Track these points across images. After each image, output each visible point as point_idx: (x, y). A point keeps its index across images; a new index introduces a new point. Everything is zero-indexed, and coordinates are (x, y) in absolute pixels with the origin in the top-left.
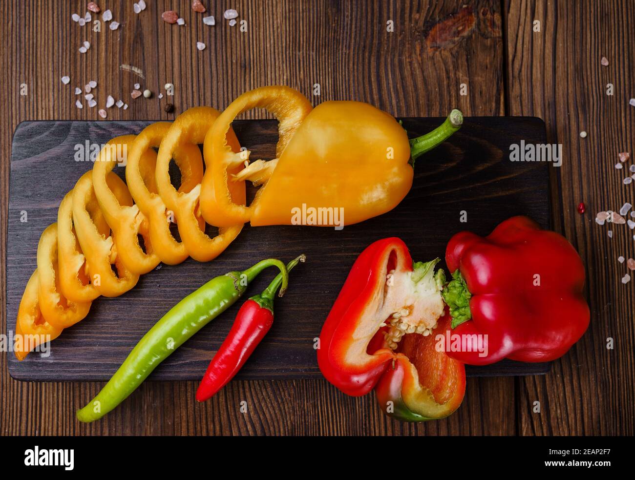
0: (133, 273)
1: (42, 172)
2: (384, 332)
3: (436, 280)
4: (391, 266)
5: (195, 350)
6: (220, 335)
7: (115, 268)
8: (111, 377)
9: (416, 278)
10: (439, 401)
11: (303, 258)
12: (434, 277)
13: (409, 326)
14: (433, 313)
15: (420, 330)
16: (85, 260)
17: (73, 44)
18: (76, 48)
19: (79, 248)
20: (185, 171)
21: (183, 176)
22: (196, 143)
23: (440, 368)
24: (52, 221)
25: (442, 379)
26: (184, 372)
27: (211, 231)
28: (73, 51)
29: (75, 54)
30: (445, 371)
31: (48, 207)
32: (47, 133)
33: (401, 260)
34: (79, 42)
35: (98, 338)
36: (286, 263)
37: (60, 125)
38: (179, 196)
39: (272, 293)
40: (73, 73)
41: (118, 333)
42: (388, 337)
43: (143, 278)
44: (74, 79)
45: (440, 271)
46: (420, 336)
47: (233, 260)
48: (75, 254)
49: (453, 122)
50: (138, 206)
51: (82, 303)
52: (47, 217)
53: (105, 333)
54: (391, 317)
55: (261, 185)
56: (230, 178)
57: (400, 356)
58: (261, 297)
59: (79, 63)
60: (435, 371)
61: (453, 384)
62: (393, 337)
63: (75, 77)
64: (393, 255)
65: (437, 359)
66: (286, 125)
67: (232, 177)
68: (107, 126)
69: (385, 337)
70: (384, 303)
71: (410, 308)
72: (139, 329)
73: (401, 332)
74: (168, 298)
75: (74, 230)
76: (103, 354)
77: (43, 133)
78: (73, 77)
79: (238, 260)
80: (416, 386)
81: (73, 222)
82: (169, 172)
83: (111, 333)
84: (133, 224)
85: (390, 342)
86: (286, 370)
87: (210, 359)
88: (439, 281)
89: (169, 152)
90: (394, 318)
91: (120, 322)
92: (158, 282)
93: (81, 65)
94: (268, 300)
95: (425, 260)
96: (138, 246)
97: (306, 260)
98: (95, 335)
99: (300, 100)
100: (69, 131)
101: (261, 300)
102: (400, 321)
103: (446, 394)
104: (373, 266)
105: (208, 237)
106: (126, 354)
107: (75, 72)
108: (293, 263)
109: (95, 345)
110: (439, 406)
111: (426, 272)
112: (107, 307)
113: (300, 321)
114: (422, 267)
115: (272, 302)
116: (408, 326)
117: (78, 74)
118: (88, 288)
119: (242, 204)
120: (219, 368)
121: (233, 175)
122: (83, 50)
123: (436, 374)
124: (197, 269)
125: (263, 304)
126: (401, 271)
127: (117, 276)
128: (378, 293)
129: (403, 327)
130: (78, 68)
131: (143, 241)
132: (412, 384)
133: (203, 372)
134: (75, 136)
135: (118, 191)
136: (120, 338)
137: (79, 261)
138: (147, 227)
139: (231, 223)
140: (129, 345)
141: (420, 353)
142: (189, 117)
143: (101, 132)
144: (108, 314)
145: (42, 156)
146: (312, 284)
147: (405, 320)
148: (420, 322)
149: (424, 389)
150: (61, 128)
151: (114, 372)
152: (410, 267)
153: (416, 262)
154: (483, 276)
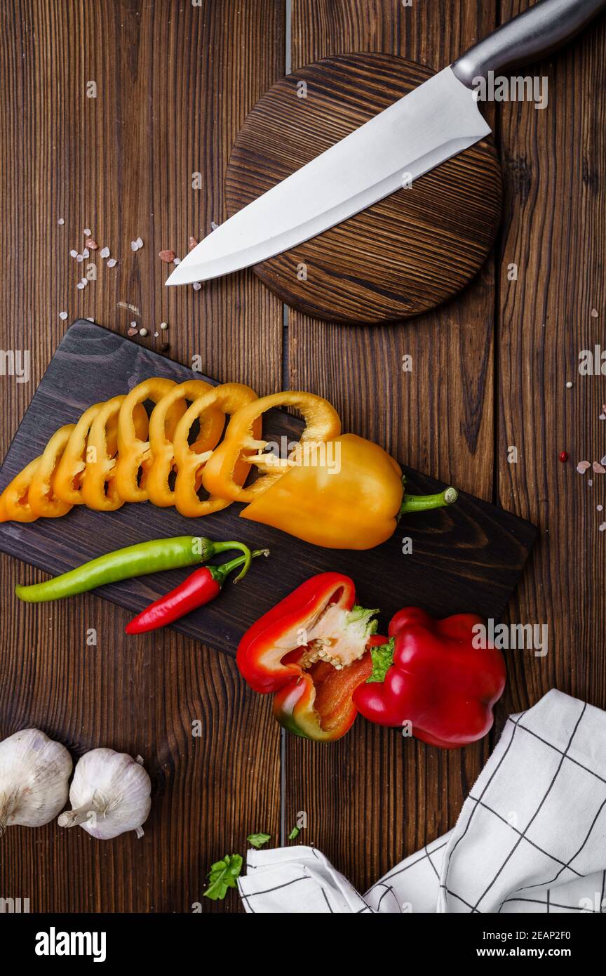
0: (120, 498)
1: (80, 372)
2: (305, 650)
3: (367, 627)
4: (335, 598)
5: (144, 587)
6: (171, 583)
7: (107, 486)
8: (61, 574)
9: (351, 619)
10: (323, 727)
11: (266, 553)
12: (367, 624)
13: (326, 655)
14: (352, 654)
15: (334, 662)
16: (85, 469)
17: (70, 280)
18: (74, 283)
19: (84, 456)
20: (204, 431)
21: (200, 434)
22: (225, 412)
23: (339, 701)
24: (73, 420)
25: (336, 710)
26: (126, 600)
27: (203, 493)
28: (70, 287)
29: (73, 290)
30: (342, 704)
31: (72, 405)
32: (99, 339)
33: (345, 598)
34: (76, 278)
35: (65, 537)
36: (252, 549)
37: (114, 338)
38: (189, 454)
39: (229, 570)
40: (70, 309)
41: (85, 542)
42: (306, 655)
43: (127, 505)
44: (72, 314)
45: (375, 622)
46: (333, 667)
47: (211, 526)
48: (78, 460)
49: (446, 499)
50: (151, 445)
51: (65, 503)
52: (67, 414)
53: (73, 536)
54: (315, 641)
55: (265, 474)
56: (241, 456)
57: (308, 677)
58: (217, 570)
59: (76, 300)
60: (333, 701)
61: (343, 719)
62: (311, 657)
63: (73, 312)
64: (340, 591)
65: (340, 692)
66: (310, 432)
67: (242, 457)
68: (154, 357)
69: (304, 654)
70: (313, 627)
71: (334, 641)
72: (104, 546)
73: (318, 656)
74: (141, 531)
75: (87, 439)
76: (64, 553)
77: (96, 337)
78: (70, 313)
79: (215, 528)
80: (309, 706)
81: (89, 430)
82: (190, 429)
83: (79, 539)
84: (139, 458)
85: (306, 660)
86: (213, 639)
87: (154, 600)
88: (369, 629)
89: (197, 413)
90: (317, 643)
91: (90, 532)
92: (138, 514)
93: (79, 301)
94: (222, 575)
95: (365, 606)
96: (136, 479)
97: (269, 556)
98: (64, 534)
99: (332, 418)
100: (119, 347)
101: (216, 573)
102: (321, 648)
103: (333, 724)
104: (319, 593)
105: (198, 498)
106: (84, 562)
107: (73, 308)
108: (257, 553)
109: (60, 542)
110: (321, 732)
111: (361, 617)
112: (85, 515)
113: (244, 603)
114: (361, 612)
115: (224, 577)
116: (326, 653)
117: (76, 309)
118: (76, 494)
119: (240, 485)
120: (156, 614)
121: (244, 456)
122: (81, 286)
123: (334, 704)
124: (176, 518)
125: (216, 576)
126: (340, 607)
127: (106, 494)
128: (312, 617)
129: (321, 654)
130: (76, 304)
131: (141, 475)
132: (306, 703)
133: (142, 607)
134: (122, 353)
135: (139, 422)
136: (85, 546)
137: (79, 467)
138: (150, 465)
139: (224, 496)
140: (90, 556)
141: (329, 680)
142: (228, 389)
143: (147, 361)
144: (82, 520)
145: (86, 358)
146: (270, 577)
147: (325, 649)
148: (337, 656)
149: (315, 712)
150: (114, 341)
151: (66, 572)
152: (350, 607)
153: (357, 605)
154: (407, 656)
